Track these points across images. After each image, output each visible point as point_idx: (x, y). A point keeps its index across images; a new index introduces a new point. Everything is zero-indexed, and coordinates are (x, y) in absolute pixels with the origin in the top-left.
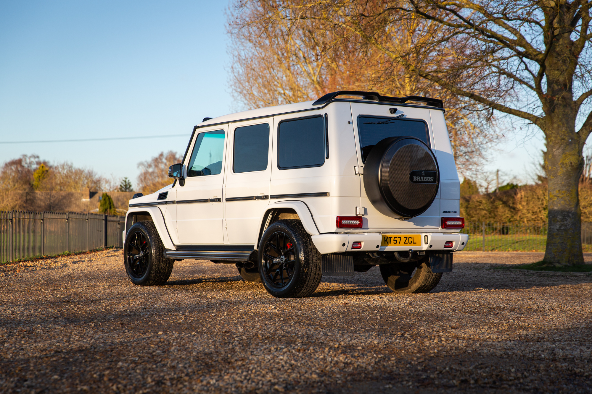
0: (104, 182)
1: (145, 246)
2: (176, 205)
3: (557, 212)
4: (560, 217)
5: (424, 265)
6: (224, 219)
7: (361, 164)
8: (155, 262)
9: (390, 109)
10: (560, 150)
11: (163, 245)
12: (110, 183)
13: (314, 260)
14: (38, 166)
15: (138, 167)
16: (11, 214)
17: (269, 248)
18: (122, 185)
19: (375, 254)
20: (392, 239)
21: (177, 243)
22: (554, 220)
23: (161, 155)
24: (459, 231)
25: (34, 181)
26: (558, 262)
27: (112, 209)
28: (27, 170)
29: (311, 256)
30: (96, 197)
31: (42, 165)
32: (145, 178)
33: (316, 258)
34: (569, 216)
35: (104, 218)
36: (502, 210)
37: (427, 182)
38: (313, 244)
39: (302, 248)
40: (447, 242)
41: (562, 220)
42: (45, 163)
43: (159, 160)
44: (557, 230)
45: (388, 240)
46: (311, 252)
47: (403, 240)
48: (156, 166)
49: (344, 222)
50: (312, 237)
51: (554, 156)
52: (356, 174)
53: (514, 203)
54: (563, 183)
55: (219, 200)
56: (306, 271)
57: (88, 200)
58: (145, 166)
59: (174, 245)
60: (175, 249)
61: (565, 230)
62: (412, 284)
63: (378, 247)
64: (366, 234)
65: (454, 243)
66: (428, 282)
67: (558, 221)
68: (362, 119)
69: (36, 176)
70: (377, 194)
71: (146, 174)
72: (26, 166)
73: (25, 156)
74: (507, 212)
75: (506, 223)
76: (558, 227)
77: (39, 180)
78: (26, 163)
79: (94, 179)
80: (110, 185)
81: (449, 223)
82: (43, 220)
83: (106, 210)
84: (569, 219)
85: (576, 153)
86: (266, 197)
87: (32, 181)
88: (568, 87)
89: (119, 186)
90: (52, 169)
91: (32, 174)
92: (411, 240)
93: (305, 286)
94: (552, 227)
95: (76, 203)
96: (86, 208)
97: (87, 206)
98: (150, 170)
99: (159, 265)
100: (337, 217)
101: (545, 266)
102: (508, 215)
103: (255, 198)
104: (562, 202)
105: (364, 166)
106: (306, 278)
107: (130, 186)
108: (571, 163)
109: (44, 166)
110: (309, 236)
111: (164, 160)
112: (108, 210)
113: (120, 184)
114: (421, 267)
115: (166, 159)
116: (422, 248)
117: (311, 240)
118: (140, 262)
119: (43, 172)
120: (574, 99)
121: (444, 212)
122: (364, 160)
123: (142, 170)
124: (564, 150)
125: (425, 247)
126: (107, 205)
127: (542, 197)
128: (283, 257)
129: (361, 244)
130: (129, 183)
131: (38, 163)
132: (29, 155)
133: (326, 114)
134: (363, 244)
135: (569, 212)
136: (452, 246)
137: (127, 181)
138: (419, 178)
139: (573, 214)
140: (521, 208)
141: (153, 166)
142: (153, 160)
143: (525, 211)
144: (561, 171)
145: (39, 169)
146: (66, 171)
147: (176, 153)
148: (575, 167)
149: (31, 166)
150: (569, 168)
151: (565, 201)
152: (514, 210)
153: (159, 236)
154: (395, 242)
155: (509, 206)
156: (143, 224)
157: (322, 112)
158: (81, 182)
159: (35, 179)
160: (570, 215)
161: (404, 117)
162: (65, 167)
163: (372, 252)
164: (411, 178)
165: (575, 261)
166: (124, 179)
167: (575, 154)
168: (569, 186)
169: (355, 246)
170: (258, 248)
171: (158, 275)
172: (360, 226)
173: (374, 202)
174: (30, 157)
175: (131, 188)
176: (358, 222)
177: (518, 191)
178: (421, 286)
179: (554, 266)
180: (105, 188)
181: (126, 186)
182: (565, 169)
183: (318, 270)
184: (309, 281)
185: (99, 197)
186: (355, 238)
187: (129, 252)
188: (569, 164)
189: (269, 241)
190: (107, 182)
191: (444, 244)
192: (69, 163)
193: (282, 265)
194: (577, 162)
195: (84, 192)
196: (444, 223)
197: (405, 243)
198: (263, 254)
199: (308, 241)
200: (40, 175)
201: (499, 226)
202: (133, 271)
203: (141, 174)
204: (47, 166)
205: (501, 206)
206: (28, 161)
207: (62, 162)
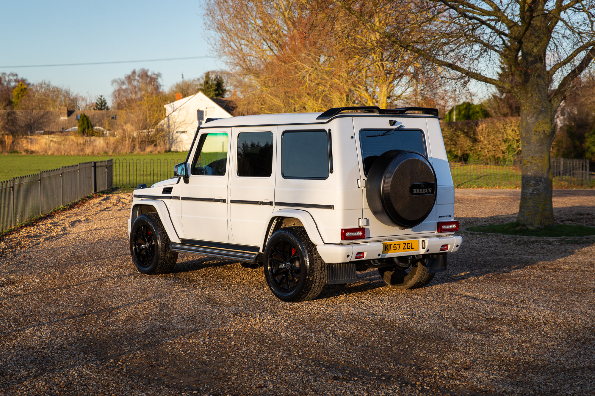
0: (81, 100)
1: (150, 237)
2: (181, 201)
3: (530, 177)
4: (533, 182)
5: (419, 263)
6: (229, 219)
7: (363, 176)
8: (161, 253)
9: (390, 121)
10: (534, 119)
11: (168, 238)
12: (86, 101)
13: (318, 268)
14: (17, 84)
15: (112, 84)
16: (12, 182)
17: (275, 253)
18: (98, 103)
19: (376, 261)
20: (392, 246)
21: (182, 236)
22: (527, 185)
23: (134, 72)
24: (453, 233)
25: (13, 98)
26: (531, 225)
27: (90, 129)
28: (6, 88)
29: (316, 265)
30: (74, 116)
31: (21, 83)
32: (119, 94)
33: (320, 266)
34: (541, 181)
35: (93, 165)
36: (463, 139)
37: (426, 193)
38: (317, 252)
39: (307, 257)
40: (443, 246)
41: (535, 185)
42: (23, 81)
43: (132, 77)
44: (530, 194)
45: (389, 247)
46: (316, 260)
47: (402, 246)
48: (130, 83)
49: (348, 234)
50: (317, 246)
51: (527, 124)
52: (359, 187)
53: (474, 134)
54: (536, 149)
55: (224, 201)
56: (311, 279)
57: (66, 118)
58: (118, 83)
59: (179, 238)
60: (180, 242)
61: (538, 194)
62: (408, 281)
63: (379, 255)
64: (368, 244)
65: (449, 246)
66: (423, 280)
67: (531, 186)
68: (364, 132)
69: (15, 93)
70: (379, 206)
71: (119, 90)
72: (5, 83)
73: (4, 74)
74: (468, 141)
75: (467, 151)
76: (531, 191)
77: (19, 97)
78: (6, 81)
79: (72, 98)
80: (86, 102)
81: (444, 227)
82: (40, 180)
83: (84, 130)
84: (541, 184)
85: (549, 121)
86: (271, 204)
87: (11, 98)
88: (542, 58)
89: (95, 104)
90: (29, 86)
91: (12, 92)
92: (409, 245)
93: (310, 292)
94: (525, 191)
95: (55, 122)
96: (64, 126)
97: (65, 124)
98: (124, 87)
99: (165, 257)
100: (342, 229)
101: (518, 228)
102: (469, 144)
103: (259, 203)
104: (535, 168)
105: (366, 179)
106: (311, 285)
107: (106, 103)
108: (544, 131)
109: (23, 84)
110: (314, 246)
111: (137, 78)
112: (86, 130)
113: (96, 101)
114: (417, 266)
115: (139, 76)
116: (420, 252)
117: (316, 249)
118: (146, 252)
119: (22, 90)
120: (548, 68)
121: (440, 217)
122: (366, 172)
123: (116, 87)
124: (537, 118)
125: (422, 252)
126: (86, 125)
127: (503, 131)
128: (289, 263)
129: (363, 255)
130: (104, 101)
131: (17, 81)
132: (8, 73)
133: (330, 130)
134: (365, 254)
135: (541, 178)
136: (447, 249)
137: (102, 98)
138: (418, 190)
139: (545, 179)
140: (482, 139)
141: (127, 84)
142: (126, 78)
143: (486, 142)
144: (534, 139)
145: (18, 87)
146: (43, 89)
147: (148, 70)
148: (548, 134)
149: (10, 84)
150: (542, 136)
151: (538, 166)
152: (475, 141)
153: (164, 229)
154: (395, 248)
155: (470, 137)
156: (149, 216)
157: (326, 127)
158: (59, 100)
159: (14, 96)
160: (543, 179)
161: (402, 128)
162: (43, 86)
163: (374, 260)
164: (411, 191)
165: (546, 223)
166: (100, 97)
167: (547, 123)
168: (542, 153)
169: (359, 255)
170: (263, 251)
171: (164, 266)
172: (362, 237)
173: (375, 213)
174: (9, 75)
175: (106, 105)
176: (361, 233)
177: (479, 123)
178: (417, 283)
179: (527, 228)
180: (81, 105)
181: (102, 103)
182: (538, 137)
183: (322, 277)
184: (314, 288)
185: (77, 116)
186: (358, 248)
187: (135, 241)
188: (542, 132)
189: (275, 247)
190: (83, 99)
191: (440, 247)
192: (47, 82)
193: (287, 271)
194: (549, 130)
195: (62, 111)
196: (440, 227)
197: (404, 249)
198: (269, 258)
199: (313, 250)
200: (19, 92)
201: (459, 153)
202: (139, 259)
203: (115, 91)
204: (25, 83)
205: (462, 135)
206: (7, 79)
207: (40, 81)
